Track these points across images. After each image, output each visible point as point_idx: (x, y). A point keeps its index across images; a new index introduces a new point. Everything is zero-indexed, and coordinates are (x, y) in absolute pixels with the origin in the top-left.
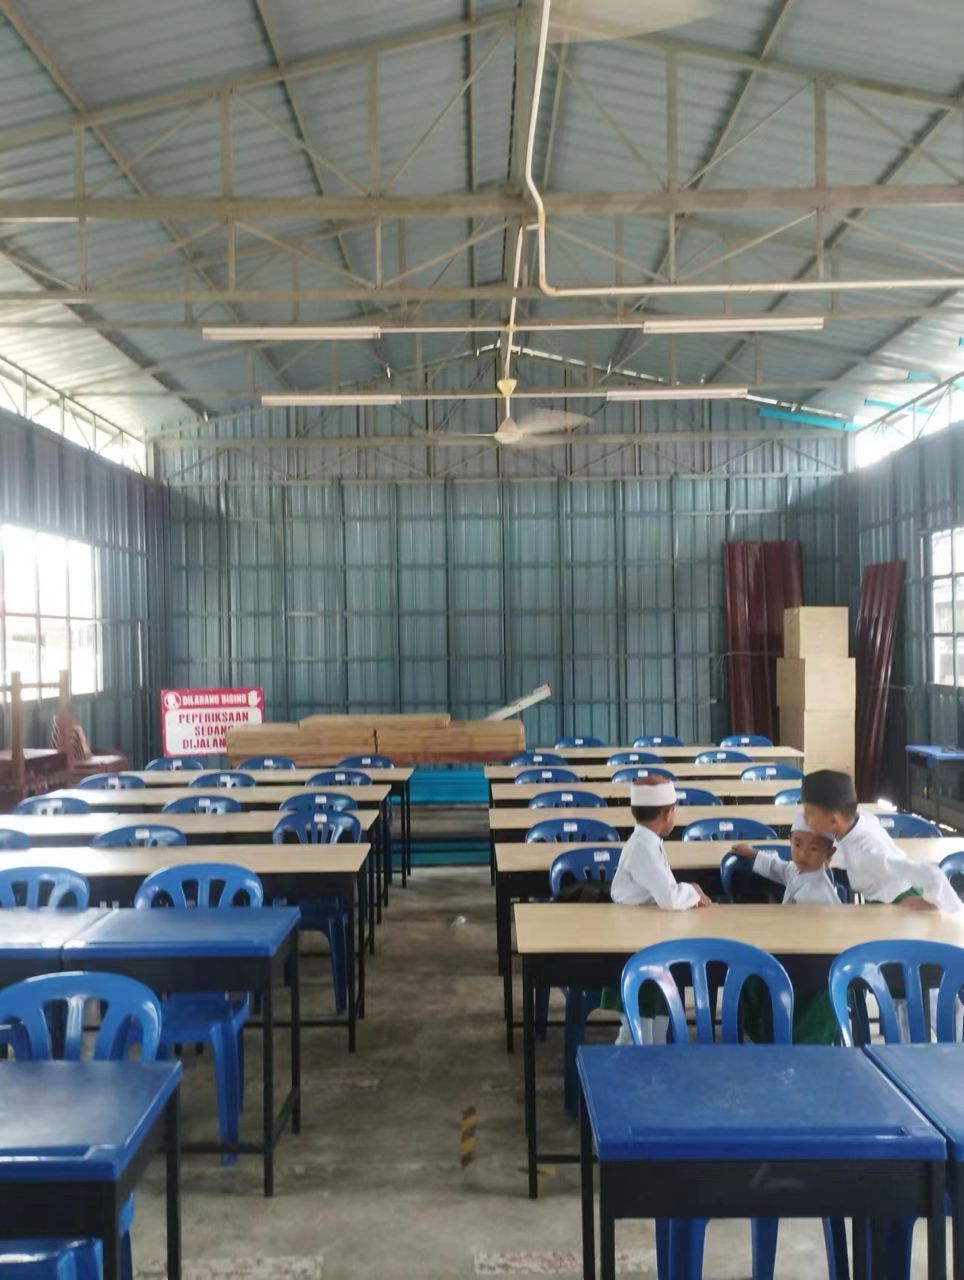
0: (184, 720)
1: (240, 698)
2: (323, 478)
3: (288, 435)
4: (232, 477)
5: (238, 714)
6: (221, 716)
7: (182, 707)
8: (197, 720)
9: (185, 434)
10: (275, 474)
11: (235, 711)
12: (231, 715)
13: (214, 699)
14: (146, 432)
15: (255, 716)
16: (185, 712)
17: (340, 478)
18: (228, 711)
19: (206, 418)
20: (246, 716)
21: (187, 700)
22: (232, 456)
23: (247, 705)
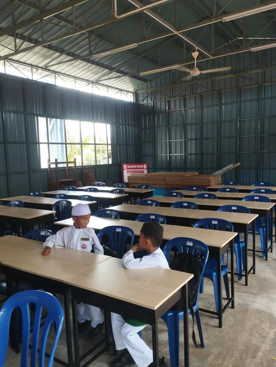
0: (128, 173)
1: (141, 166)
2: (180, 96)
3: (170, 84)
4: (155, 100)
5: (141, 171)
6: (137, 172)
7: (128, 169)
8: (131, 172)
9: (144, 88)
10: (167, 97)
11: (140, 170)
12: (139, 171)
13: (135, 167)
14: (134, 89)
15: (146, 172)
16: (128, 170)
17: (185, 95)
18: (139, 170)
19: (149, 82)
20: (143, 172)
21: (129, 167)
22: (155, 93)
23: (143, 168)
